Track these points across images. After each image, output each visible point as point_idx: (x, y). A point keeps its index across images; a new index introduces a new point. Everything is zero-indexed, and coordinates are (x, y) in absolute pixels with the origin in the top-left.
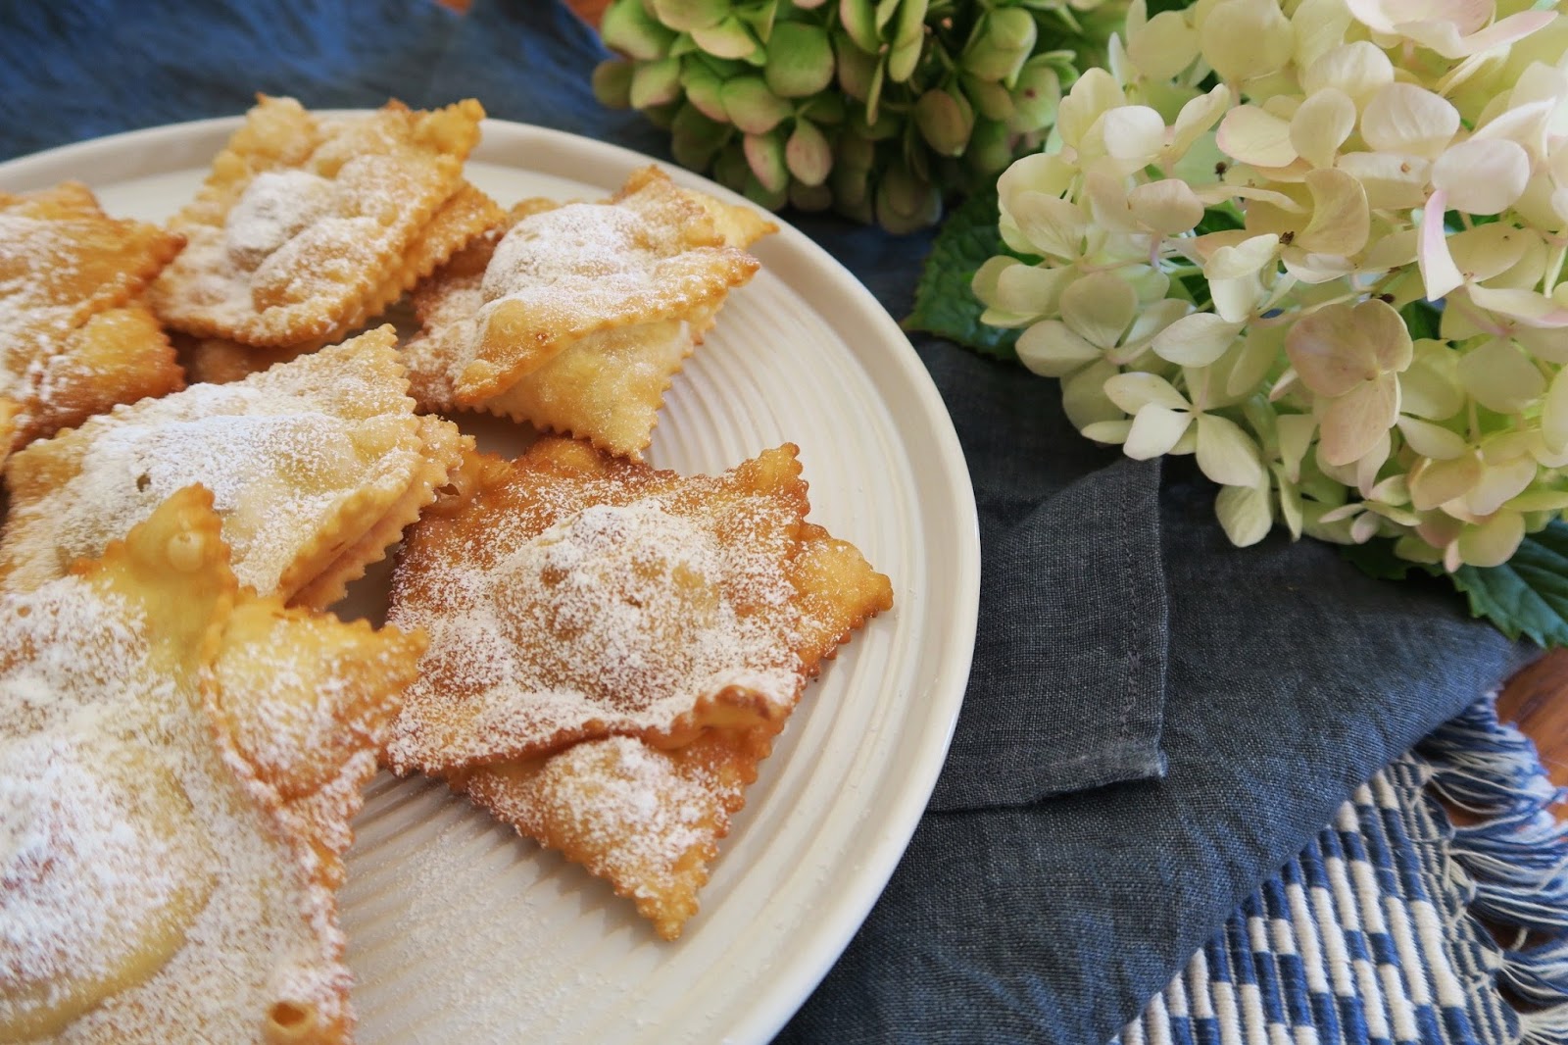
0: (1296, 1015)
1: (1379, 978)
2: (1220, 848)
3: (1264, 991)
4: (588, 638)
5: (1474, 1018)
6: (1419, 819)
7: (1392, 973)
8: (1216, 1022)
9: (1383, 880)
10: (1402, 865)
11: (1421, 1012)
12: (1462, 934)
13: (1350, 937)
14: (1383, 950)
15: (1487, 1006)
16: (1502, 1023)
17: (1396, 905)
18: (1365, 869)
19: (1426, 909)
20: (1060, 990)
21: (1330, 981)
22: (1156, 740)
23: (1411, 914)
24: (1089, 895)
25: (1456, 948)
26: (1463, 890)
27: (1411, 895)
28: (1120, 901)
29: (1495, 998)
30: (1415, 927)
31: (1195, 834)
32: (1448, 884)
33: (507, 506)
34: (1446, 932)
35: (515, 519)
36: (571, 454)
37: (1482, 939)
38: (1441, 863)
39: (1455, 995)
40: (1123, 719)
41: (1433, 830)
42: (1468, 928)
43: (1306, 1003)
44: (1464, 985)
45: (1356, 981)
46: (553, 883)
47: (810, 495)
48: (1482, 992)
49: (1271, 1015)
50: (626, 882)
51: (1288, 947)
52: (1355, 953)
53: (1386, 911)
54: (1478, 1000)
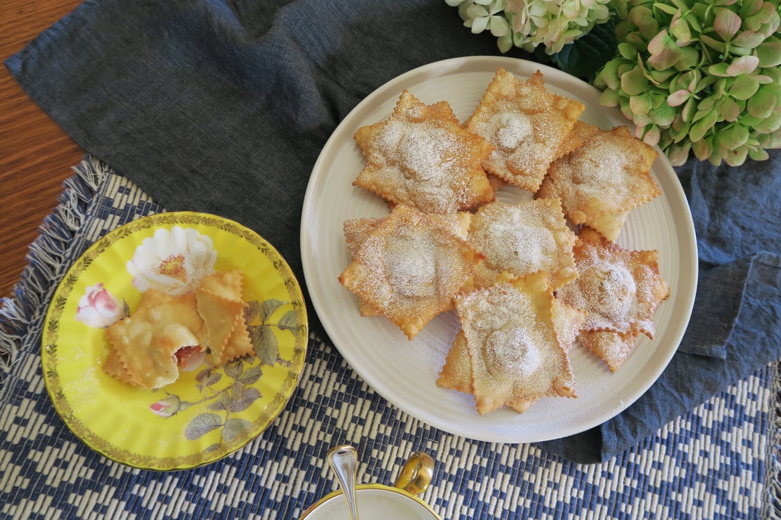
0: (731, 407)
1: (751, 404)
2: (731, 376)
3: (726, 401)
4: (608, 306)
5: (768, 415)
6: (775, 370)
7: (754, 403)
8: (714, 405)
9: (760, 382)
10: (766, 380)
11: (757, 412)
12: (773, 398)
13: (748, 393)
14: (754, 397)
15: (772, 414)
16: (774, 418)
17: (761, 388)
18: (758, 379)
19: (768, 391)
20: (689, 398)
21: (741, 402)
22: (724, 347)
23: (764, 391)
24: (700, 380)
25: (771, 400)
26: (778, 388)
27: (766, 387)
28: (706, 383)
29: (775, 412)
30: (763, 394)
31: (727, 371)
32: (775, 386)
33: (582, 256)
34: (770, 397)
35: (584, 261)
36: (595, 237)
37: (777, 400)
38: (775, 381)
39: (766, 410)
40: (718, 339)
41: (777, 373)
42: (775, 397)
43: (733, 405)
44: (769, 408)
45: (746, 403)
46: (584, 356)
47: (659, 267)
48: (772, 411)
49: (726, 406)
50: (610, 363)
51: (734, 393)
52: (748, 397)
53: (759, 389)
54: (771, 412)
